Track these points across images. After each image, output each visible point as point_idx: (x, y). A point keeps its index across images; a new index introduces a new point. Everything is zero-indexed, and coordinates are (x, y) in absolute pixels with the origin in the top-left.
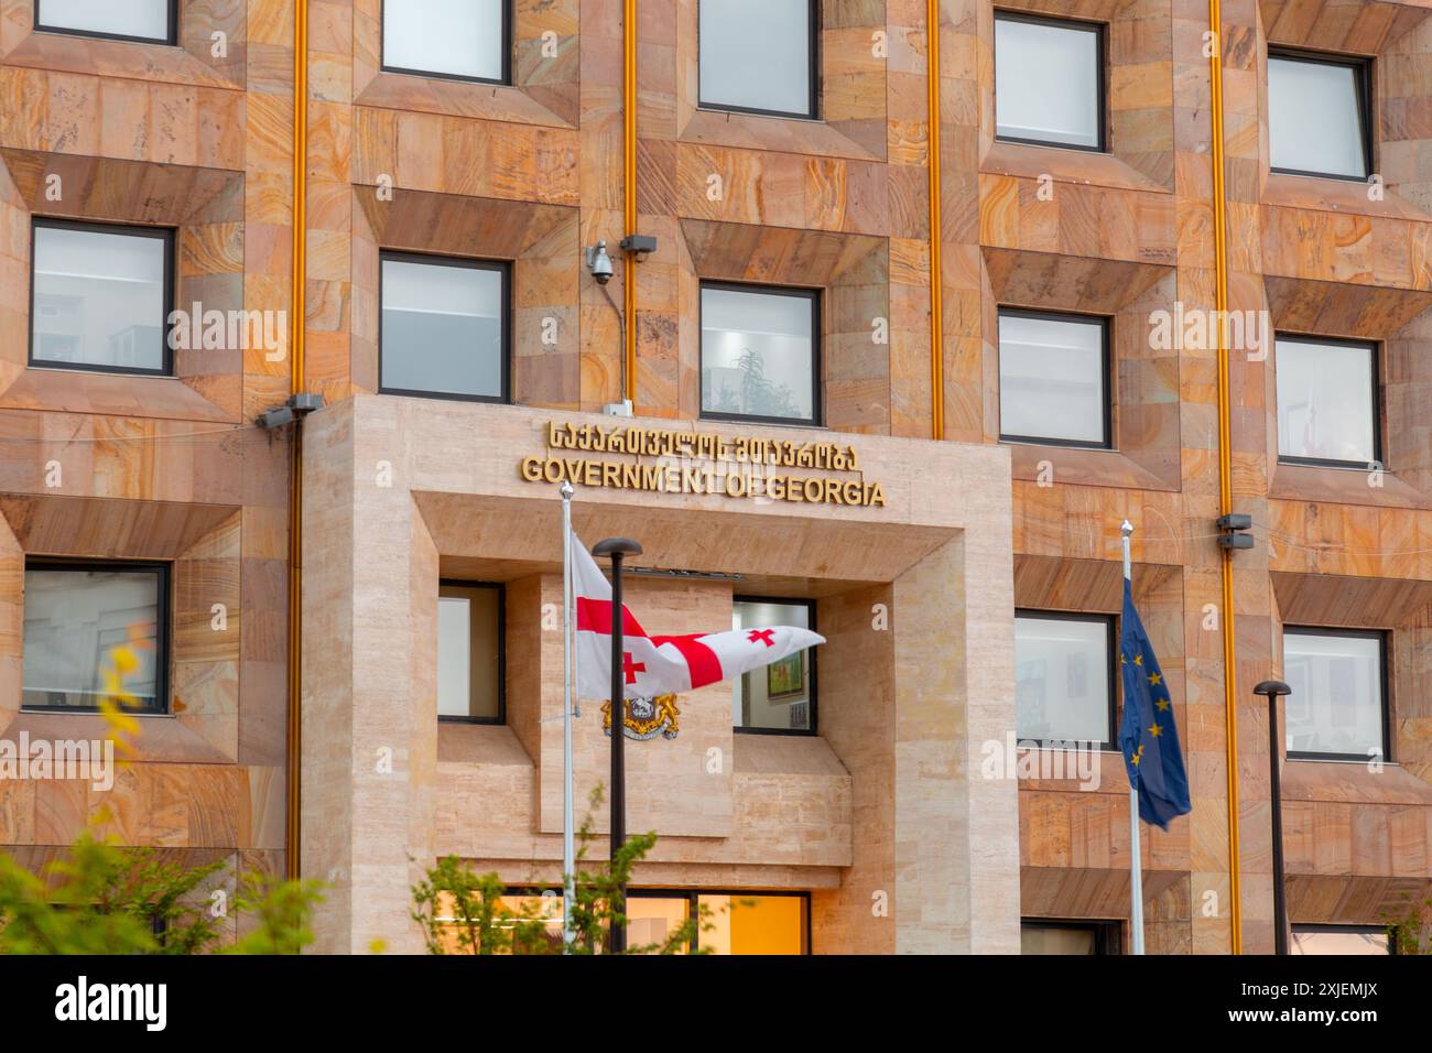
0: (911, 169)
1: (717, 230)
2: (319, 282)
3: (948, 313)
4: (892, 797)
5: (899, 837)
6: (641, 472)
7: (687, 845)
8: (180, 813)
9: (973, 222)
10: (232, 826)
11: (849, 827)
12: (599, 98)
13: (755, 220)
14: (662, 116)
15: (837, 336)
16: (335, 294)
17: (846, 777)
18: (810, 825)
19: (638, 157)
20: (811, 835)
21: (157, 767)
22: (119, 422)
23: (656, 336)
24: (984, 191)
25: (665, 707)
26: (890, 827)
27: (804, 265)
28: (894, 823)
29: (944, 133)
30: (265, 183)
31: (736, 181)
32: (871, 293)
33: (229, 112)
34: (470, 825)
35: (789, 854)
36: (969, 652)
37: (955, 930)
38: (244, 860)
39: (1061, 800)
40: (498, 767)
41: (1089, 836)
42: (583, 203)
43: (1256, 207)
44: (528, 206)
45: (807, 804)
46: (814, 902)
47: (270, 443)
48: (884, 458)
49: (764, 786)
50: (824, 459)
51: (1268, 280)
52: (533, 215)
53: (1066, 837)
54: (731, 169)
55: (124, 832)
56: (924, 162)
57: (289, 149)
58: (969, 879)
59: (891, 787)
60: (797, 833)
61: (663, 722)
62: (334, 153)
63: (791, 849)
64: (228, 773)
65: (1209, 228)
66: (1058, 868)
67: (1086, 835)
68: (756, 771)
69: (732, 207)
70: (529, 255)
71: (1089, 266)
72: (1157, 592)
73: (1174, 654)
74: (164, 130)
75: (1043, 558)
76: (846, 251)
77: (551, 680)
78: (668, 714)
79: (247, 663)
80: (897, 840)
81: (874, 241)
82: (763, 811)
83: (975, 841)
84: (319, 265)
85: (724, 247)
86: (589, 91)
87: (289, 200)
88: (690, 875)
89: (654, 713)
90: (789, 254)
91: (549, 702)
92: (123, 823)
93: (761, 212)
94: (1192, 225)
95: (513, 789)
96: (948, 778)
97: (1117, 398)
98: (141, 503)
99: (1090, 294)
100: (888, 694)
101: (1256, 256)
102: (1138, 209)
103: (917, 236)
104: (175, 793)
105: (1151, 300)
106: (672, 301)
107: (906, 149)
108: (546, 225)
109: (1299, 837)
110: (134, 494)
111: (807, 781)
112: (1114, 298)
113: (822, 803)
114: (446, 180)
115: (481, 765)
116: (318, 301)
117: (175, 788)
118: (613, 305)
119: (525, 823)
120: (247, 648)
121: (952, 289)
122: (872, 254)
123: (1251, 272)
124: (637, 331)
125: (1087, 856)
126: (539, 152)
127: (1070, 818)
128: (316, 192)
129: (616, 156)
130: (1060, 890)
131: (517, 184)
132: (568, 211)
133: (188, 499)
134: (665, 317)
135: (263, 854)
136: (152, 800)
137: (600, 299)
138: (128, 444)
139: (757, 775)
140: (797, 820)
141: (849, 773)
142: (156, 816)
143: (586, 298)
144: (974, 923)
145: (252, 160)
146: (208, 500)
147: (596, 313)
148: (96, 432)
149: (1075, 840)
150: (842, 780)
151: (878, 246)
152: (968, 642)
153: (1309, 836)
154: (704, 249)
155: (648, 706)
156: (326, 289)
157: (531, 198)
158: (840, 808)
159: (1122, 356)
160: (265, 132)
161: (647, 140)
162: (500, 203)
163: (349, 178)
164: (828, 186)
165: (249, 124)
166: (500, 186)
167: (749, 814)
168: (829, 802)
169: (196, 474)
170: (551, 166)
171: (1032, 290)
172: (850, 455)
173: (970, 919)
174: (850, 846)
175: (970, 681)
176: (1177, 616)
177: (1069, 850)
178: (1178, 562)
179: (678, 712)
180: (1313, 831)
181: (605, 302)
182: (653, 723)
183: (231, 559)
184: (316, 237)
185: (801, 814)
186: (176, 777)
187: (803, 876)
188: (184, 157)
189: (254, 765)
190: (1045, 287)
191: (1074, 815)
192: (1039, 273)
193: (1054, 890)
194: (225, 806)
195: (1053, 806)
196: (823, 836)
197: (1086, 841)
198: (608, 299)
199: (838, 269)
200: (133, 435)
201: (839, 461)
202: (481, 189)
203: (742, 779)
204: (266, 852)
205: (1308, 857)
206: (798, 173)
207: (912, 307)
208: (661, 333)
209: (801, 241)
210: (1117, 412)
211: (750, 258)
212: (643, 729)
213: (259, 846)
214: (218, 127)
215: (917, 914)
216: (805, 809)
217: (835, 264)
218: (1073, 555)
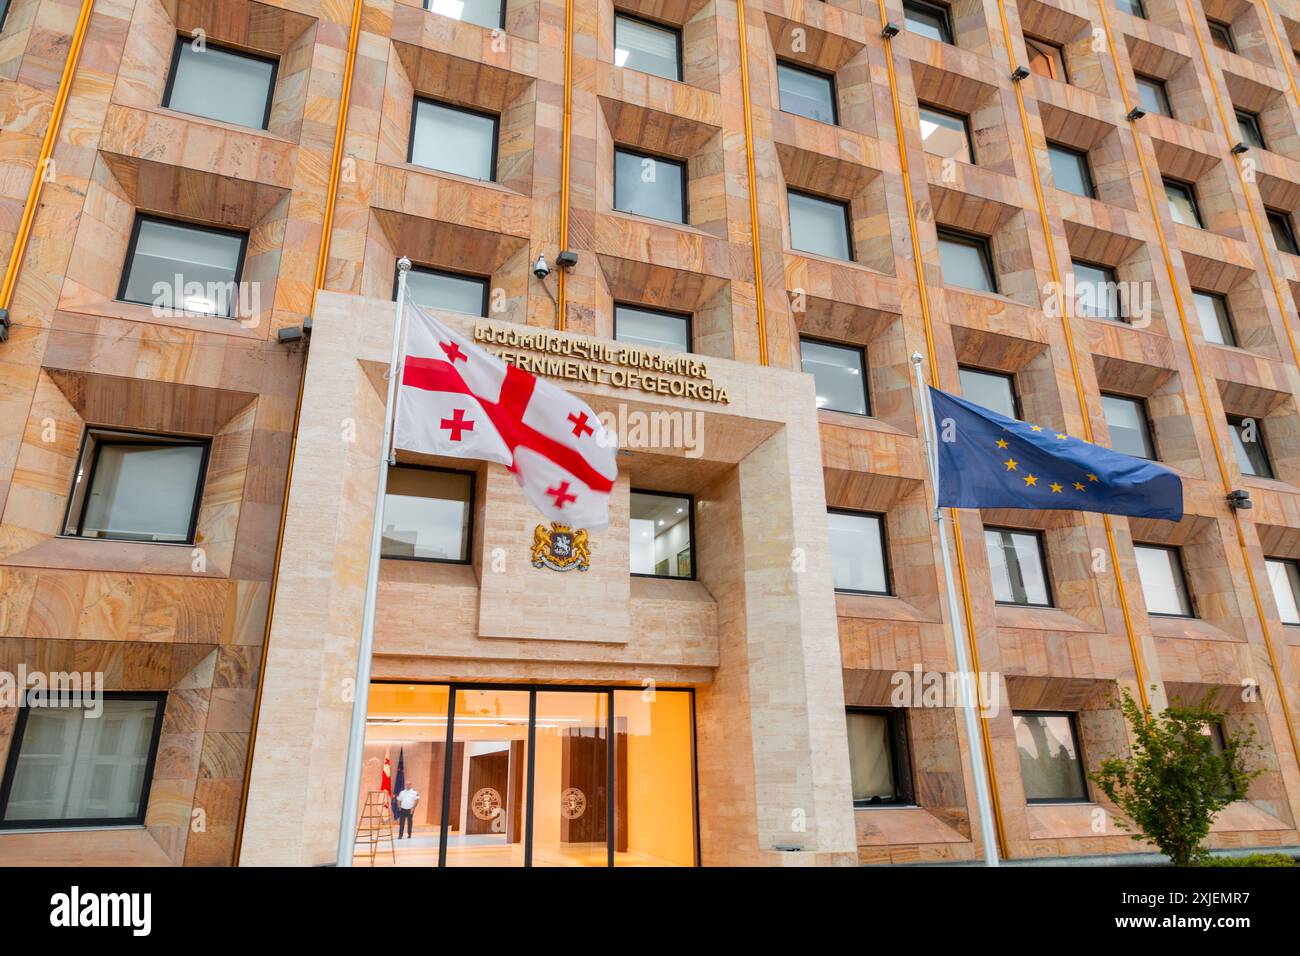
0: (742, 246)
1: (622, 264)
2: (339, 260)
3: (769, 326)
4: (744, 612)
5: (750, 640)
6: (546, 364)
7: (597, 649)
8: (170, 615)
9: (781, 277)
10: (216, 626)
11: (716, 639)
12: (545, 184)
13: (646, 260)
14: (586, 198)
15: (702, 338)
16: (351, 269)
17: (714, 603)
18: (689, 636)
19: (569, 217)
20: (689, 644)
21: (154, 578)
22: (165, 330)
23: (580, 317)
24: (787, 263)
25: (579, 548)
26: (744, 633)
27: (679, 295)
28: (746, 629)
29: (762, 230)
30: (306, 198)
31: (634, 238)
32: (721, 312)
33: (285, 155)
34: (423, 630)
35: (673, 657)
36: (794, 505)
37: (795, 709)
38: (224, 654)
39: (861, 624)
40: (449, 587)
41: (882, 648)
42: (532, 237)
43: (942, 290)
44: (496, 235)
45: (686, 622)
46: (697, 695)
47: (288, 355)
48: (727, 373)
49: (655, 608)
50: (684, 368)
51: (953, 328)
52: (499, 242)
53: (867, 649)
54: (630, 231)
55: (113, 628)
56: (750, 243)
57: (326, 181)
58: (803, 670)
59: (743, 604)
60: (679, 642)
61: (578, 559)
62: (359, 188)
63: (675, 654)
64: (219, 585)
65: (917, 296)
66: (863, 670)
67: (879, 647)
68: (648, 597)
69: (631, 251)
70: (500, 271)
71: (851, 310)
72: (908, 498)
73: (924, 534)
74: (234, 158)
75: (838, 470)
76: (705, 287)
77: (494, 526)
78: (582, 553)
79: (248, 503)
80: (749, 642)
81: (721, 282)
82: (655, 625)
83: (806, 640)
84: (338, 250)
85: (627, 277)
86: (538, 179)
87: (322, 209)
88: (601, 672)
89: (570, 552)
90: (669, 287)
91: (490, 541)
92: (114, 622)
93: (650, 256)
94: (908, 294)
95: (461, 604)
96: (784, 595)
97: (873, 389)
98: (175, 386)
99: (852, 330)
100: (739, 541)
101: (945, 313)
102: (877, 283)
103: (748, 281)
104: (169, 600)
105: (888, 334)
106: (591, 298)
107: (739, 234)
108: (509, 251)
109: (1014, 651)
110: (170, 378)
111: (685, 605)
112: (866, 333)
113: (697, 621)
114: (437, 213)
115: (436, 586)
116: (338, 271)
117: (169, 594)
118: (550, 297)
119: (470, 630)
120: (249, 494)
121: (771, 312)
122: (721, 290)
123: (943, 322)
124: (567, 313)
125: (881, 663)
126: (504, 206)
127: (868, 636)
128: (342, 208)
129: (555, 216)
130: (865, 685)
131: (488, 221)
132: (522, 242)
133: (215, 385)
134: (586, 307)
135: (242, 650)
136: (145, 603)
137: (541, 291)
138: (170, 346)
139: (649, 600)
140: (678, 633)
141: (716, 601)
142: (146, 616)
143: (533, 290)
144: (809, 703)
145: (297, 184)
146: (231, 388)
147: (539, 300)
148: (144, 335)
149: (872, 650)
150: (711, 606)
151: (724, 285)
152: (793, 498)
153: (1020, 651)
154: (614, 278)
155: (566, 547)
156: (344, 265)
157: (496, 230)
158: (709, 625)
159: (874, 366)
160: (309, 169)
161: (577, 209)
162: (476, 231)
163: (368, 204)
164: (692, 247)
165: (298, 163)
166: (476, 221)
167: (643, 627)
168: (701, 621)
169: (224, 369)
170: (511, 214)
171: (818, 324)
172: (703, 368)
173: (806, 699)
174: (716, 651)
175: (795, 525)
176: (923, 511)
177: (869, 657)
178: (920, 478)
179: (589, 553)
180: (1022, 647)
181: (545, 294)
182: (570, 560)
183: (247, 431)
184: (339, 235)
185: (682, 629)
186: (170, 586)
187: (686, 674)
188: (246, 174)
189: (243, 579)
190: (826, 322)
191: (870, 634)
192: (822, 313)
193: (861, 686)
194: (213, 610)
195: (856, 628)
196: (698, 645)
197: (880, 651)
198: (547, 292)
199: (701, 300)
200: (174, 339)
201: (695, 370)
202: (462, 221)
203: (638, 602)
204: (245, 648)
205: (1022, 664)
206: (673, 239)
207: (747, 319)
208: (583, 315)
209: (676, 277)
210: (873, 398)
211: (644, 287)
212: (562, 563)
213: (239, 643)
214: (275, 162)
215: (766, 698)
216: (684, 624)
217: (699, 296)
218: (856, 469)
